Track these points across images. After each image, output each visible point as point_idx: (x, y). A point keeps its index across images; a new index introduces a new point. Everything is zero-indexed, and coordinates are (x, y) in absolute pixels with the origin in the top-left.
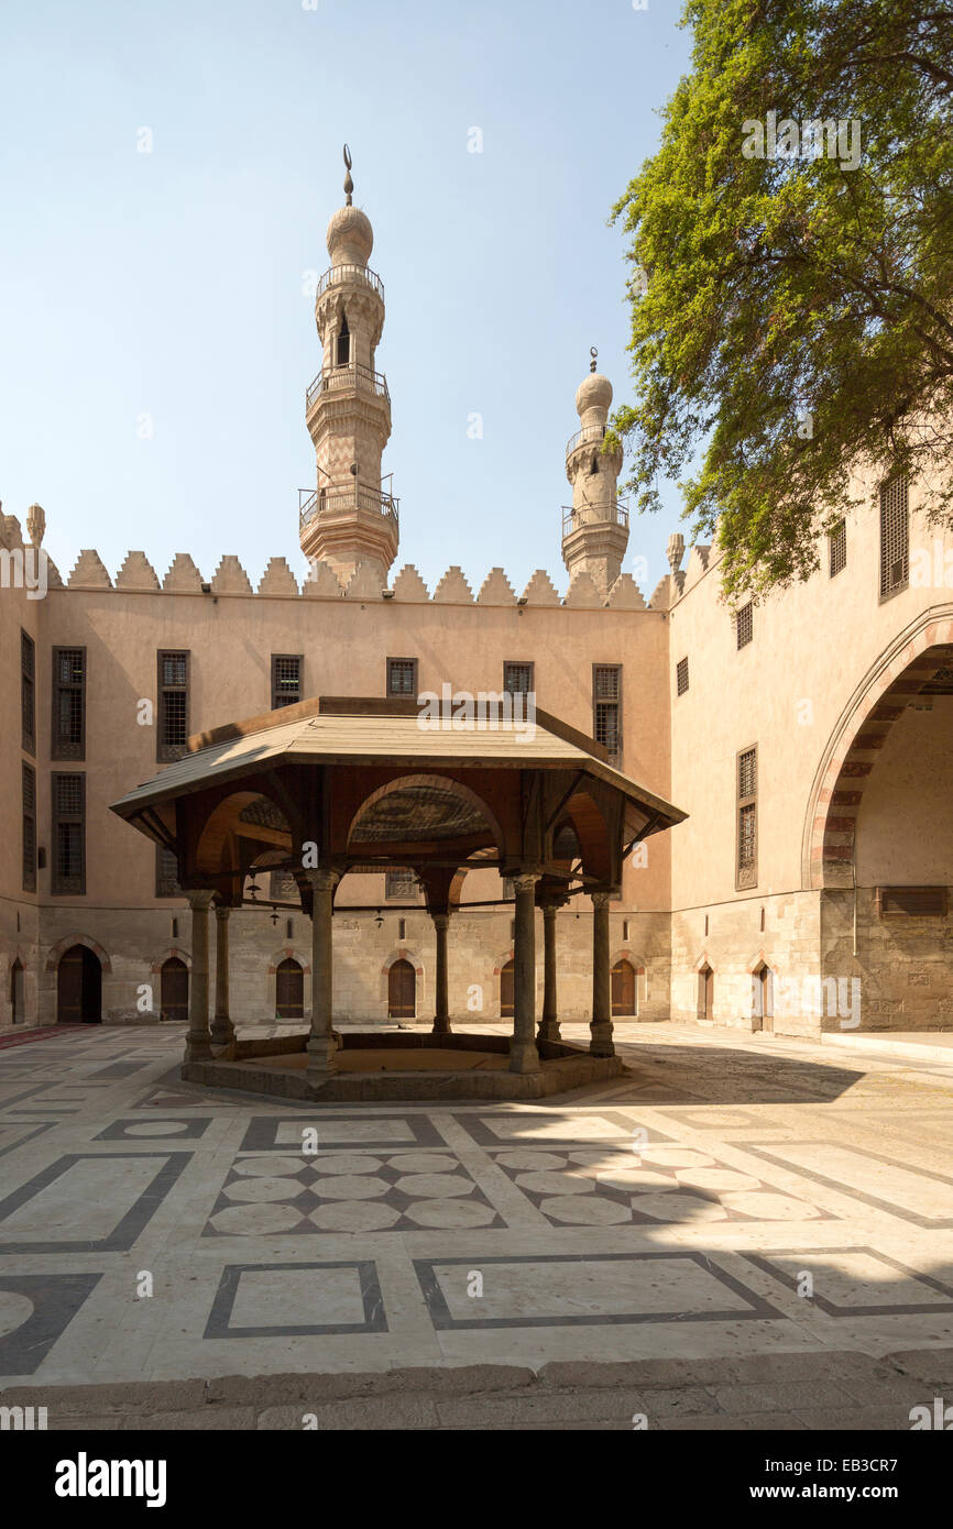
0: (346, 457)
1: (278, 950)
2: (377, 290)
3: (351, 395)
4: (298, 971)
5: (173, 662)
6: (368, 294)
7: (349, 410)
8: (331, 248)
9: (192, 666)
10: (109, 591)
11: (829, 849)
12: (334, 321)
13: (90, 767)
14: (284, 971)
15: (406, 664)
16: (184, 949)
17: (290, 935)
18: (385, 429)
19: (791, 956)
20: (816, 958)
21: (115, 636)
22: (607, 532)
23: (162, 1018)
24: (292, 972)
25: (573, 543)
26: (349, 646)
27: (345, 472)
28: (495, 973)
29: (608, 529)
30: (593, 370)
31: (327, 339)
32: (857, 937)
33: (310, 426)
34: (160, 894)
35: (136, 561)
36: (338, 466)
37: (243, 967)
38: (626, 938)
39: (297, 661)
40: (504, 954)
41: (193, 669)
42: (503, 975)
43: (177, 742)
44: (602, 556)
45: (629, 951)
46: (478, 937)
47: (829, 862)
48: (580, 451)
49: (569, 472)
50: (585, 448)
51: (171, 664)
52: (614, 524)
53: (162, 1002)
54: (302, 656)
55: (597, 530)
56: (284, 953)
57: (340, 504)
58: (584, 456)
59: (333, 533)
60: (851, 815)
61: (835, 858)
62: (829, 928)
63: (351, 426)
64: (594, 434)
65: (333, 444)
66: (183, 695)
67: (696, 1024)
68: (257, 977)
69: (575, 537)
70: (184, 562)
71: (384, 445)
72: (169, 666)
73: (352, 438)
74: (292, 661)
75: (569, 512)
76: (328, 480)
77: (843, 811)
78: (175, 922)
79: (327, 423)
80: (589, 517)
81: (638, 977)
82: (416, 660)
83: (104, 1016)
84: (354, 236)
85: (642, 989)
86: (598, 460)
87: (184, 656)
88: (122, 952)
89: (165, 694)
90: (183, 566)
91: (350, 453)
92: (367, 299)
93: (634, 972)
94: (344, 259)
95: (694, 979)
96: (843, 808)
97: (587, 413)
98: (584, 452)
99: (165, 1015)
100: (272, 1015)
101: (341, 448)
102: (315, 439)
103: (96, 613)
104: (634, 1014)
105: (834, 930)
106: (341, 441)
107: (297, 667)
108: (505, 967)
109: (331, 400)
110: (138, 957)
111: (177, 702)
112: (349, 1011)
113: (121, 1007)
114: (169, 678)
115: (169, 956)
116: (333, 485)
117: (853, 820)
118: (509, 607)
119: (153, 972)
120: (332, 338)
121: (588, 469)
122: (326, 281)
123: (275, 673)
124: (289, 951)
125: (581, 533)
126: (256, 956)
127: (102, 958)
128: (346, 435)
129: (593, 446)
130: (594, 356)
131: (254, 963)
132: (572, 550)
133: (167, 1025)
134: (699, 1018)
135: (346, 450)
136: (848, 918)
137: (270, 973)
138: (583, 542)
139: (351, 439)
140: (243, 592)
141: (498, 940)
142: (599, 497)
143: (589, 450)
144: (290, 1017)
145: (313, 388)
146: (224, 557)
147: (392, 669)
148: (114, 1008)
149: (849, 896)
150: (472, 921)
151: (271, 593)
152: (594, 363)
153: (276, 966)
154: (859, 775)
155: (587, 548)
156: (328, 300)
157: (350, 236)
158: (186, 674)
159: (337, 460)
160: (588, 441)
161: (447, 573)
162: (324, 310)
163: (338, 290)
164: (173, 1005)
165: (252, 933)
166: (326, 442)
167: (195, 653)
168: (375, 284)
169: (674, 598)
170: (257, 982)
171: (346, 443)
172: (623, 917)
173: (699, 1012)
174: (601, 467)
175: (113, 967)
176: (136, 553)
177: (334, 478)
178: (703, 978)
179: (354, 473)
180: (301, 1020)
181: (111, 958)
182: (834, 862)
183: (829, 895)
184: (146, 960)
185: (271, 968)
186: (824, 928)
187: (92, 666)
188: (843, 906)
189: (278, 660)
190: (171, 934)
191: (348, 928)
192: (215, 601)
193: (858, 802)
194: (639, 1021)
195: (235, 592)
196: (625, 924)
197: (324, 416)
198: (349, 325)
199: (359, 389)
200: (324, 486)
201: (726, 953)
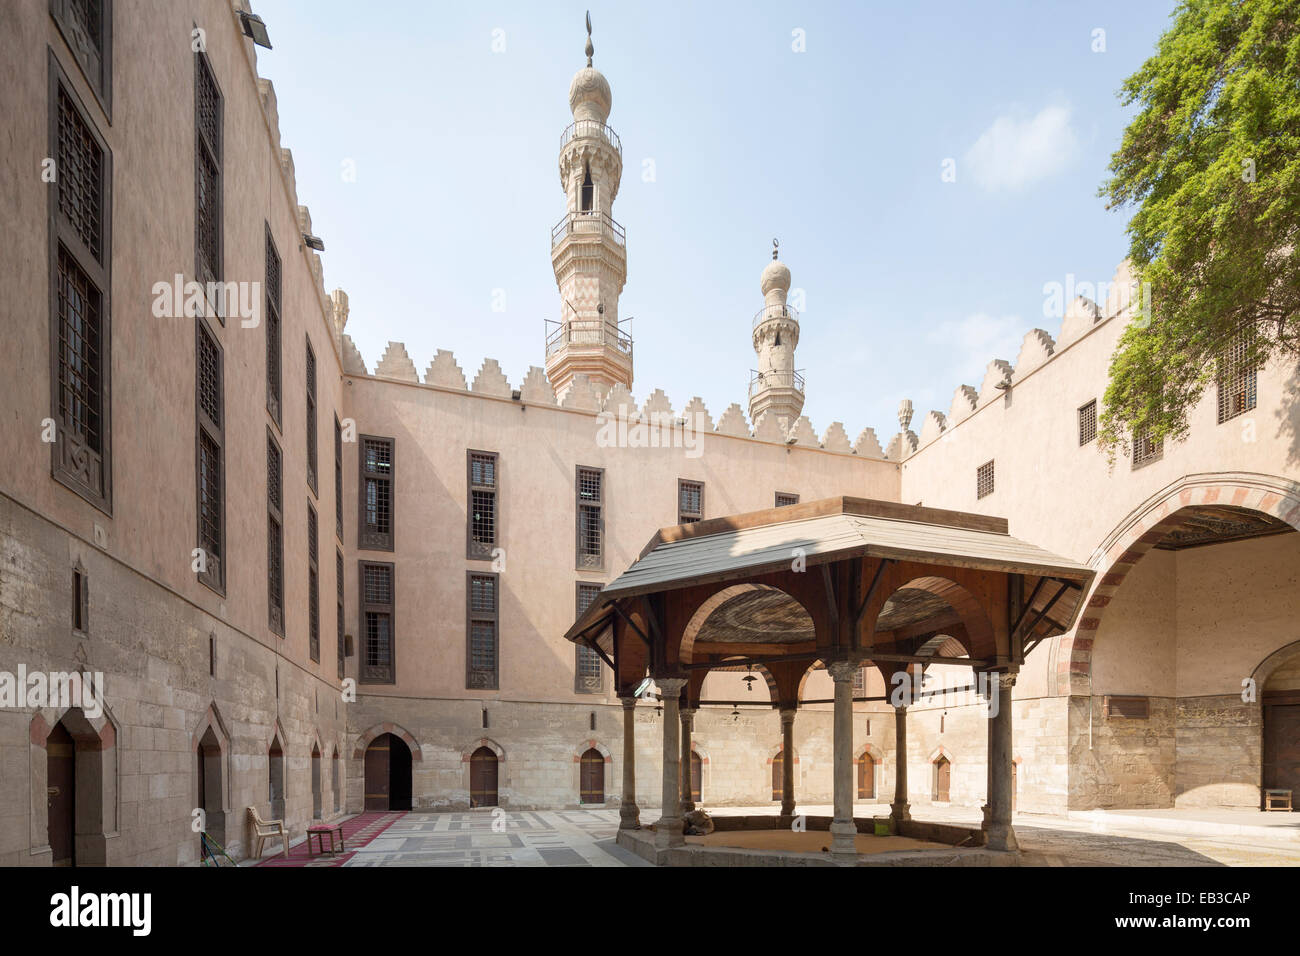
0: (591, 296)
1: (583, 740)
2: (617, 149)
3: (597, 241)
4: (599, 761)
5: (482, 461)
6: (611, 152)
7: (595, 254)
8: (574, 103)
9: (501, 468)
10: (416, 386)
11: (1074, 664)
12: (580, 170)
13: (398, 558)
14: (586, 761)
15: (695, 486)
16: (494, 739)
17: (593, 727)
18: (622, 277)
19: (1036, 749)
20: (1064, 751)
21: (424, 432)
22: (789, 395)
23: (472, 805)
24: (594, 761)
25: (760, 402)
26: (645, 464)
27: (590, 309)
28: (768, 763)
29: (790, 393)
30: (775, 258)
31: (572, 186)
32: (1093, 735)
33: (555, 263)
34: (470, 686)
35: (444, 360)
36: (583, 303)
37: (550, 756)
38: (868, 734)
39: (599, 474)
40: (775, 747)
41: (501, 472)
42: (774, 764)
43: (486, 541)
44: (783, 415)
45: (870, 745)
46: (755, 731)
47: (1074, 674)
48: (767, 324)
49: (756, 341)
50: (771, 323)
51: (479, 464)
52: (793, 389)
53: (471, 790)
54: (604, 470)
55: (781, 393)
56: (588, 743)
57: (585, 338)
58: (770, 329)
59: (581, 364)
60: (1091, 638)
61: (1078, 671)
62: (1073, 727)
63: (596, 269)
64: (777, 312)
65: (579, 283)
66: (492, 495)
67: (930, 804)
68: (563, 765)
69: (762, 397)
70: (491, 367)
71: (621, 291)
72: (477, 466)
73: (597, 279)
74: (594, 473)
75: (757, 375)
76: (574, 314)
77: (1086, 634)
78: (485, 712)
79: (574, 262)
80: (774, 381)
81: (877, 767)
82: (703, 483)
83: (414, 803)
84: (595, 96)
85: (880, 777)
86: (781, 334)
87: (492, 458)
88: (432, 741)
89: (474, 493)
90: (491, 371)
91: (596, 293)
92: (610, 155)
93: (873, 762)
94: (588, 115)
95: (929, 769)
96: (1087, 632)
97: (771, 293)
98: (770, 326)
99: (475, 802)
100: (577, 800)
101: (587, 288)
102: (559, 276)
103: (404, 406)
104: (873, 797)
105: (1077, 729)
106: (587, 281)
107: (598, 479)
108: (775, 758)
109: (579, 242)
110: (448, 746)
111: (486, 502)
112: (647, 797)
113: (432, 794)
114: (477, 479)
115: (479, 745)
116: (579, 320)
117: (1092, 641)
118: (780, 445)
119: (464, 760)
120: (576, 186)
121: (773, 340)
122: (571, 132)
123: (579, 483)
124: (592, 741)
125: (768, 393)
126: (561, 746)
127: (412, 747)
128: (591, 276)
129: (777, 321)
130: (776, 246)
131: (561, 752)
132: (759, 407)
133: (478, 811)
134: (933, 800)
135: (591, 289)
136: (1086, 719)
137: (576, 761)
138: (769, 402)
139: (596, 281)
140: (549, 403)
141: (770, 734)
142: (781, 366)
143: (774, 324)
144: (591, 802)
145: (559, 228)
146: (531, 368)
147: (683, 490)
148: (425, 795)
149: (1086, 702)
150: (750, 717)
151: (574, 407)
152: (776, 252)
153: (580, 756)
154: (1100, 606)
155: (773, 406)
156: (575, 150)
157: (594, 95)
158: (494, 476)
159: (583, 297)
160: (774, 316)
161: (729, 409)
162: (570, 157)
163: (584, 143)
164: (482, 792)
165: (558, 725)
166: (571, 280)
167: (503, 457)
168: (615, 144)
169: (907, 452)
170: (563, 771)
171: (591, 284)
172: (866, 716)
173: (933, 795)
174: (783, 340)
175: (424, 755)
176: (445, 353)
177: (580, 313)
178: (936, 767)
179: (601, 312)
180: (603, 805)
181: (422, 747)
182: (1077, 675)
183: (1075, 700)
184: (458, 749)
185: (576, 757)
186: (1070, 727)
187: (400, 457)
188: (1083, 709)
189: (582, 471)
190: (482, 724)
191: (645, 721)
192: (523, 409)
193: (1096, 627)
194: (879, 803)
195: (541, 402)
196: (868, 722)
197: (571, 255)
198: (593, 176)
199: (604, 236)
200: (570, 319)
201: (964, 747)
